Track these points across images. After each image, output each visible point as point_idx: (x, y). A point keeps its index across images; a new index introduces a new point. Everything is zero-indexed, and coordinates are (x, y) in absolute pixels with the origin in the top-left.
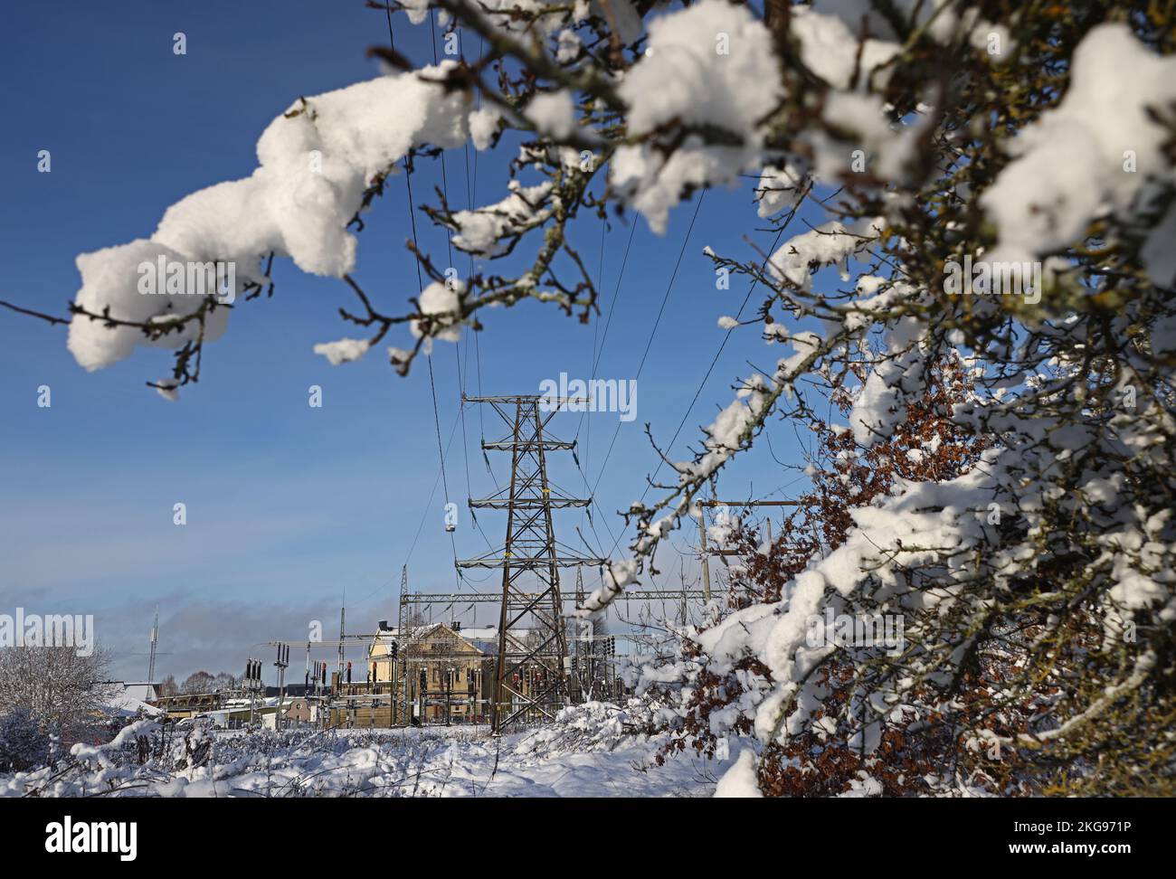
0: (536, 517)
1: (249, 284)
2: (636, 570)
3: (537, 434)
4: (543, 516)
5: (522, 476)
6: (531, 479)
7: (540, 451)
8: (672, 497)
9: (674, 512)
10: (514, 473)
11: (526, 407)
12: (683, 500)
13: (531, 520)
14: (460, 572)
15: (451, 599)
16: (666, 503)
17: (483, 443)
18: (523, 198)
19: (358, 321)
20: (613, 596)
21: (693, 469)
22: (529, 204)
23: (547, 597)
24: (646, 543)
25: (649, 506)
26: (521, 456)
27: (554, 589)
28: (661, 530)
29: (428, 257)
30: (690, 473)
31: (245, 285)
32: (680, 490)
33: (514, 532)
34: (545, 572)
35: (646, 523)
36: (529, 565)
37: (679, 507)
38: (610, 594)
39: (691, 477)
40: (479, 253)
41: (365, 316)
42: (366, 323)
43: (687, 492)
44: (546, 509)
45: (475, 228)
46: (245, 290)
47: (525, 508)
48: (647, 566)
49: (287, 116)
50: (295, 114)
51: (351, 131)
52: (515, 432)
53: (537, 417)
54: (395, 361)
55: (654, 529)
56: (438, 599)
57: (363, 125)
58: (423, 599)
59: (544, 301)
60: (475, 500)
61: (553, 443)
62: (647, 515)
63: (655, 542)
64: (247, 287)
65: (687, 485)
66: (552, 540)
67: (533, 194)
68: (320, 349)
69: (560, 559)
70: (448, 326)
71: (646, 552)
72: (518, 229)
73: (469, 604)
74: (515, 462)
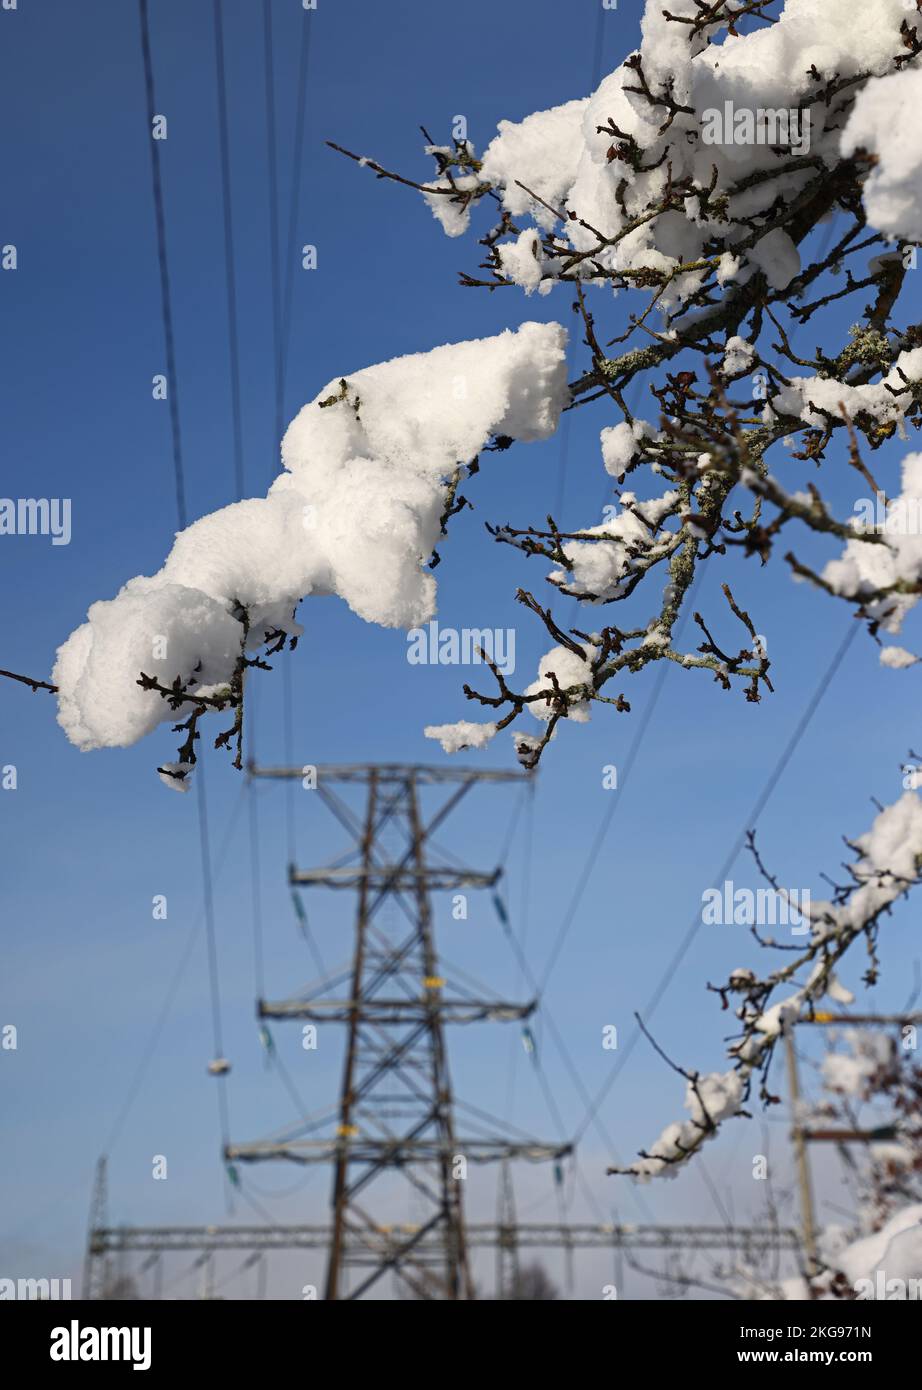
0: (409, 1043)
1: (272, 632)
2: (740, 1091)
3: (415, 852)
4: (424, 1040)
5: (379, 947)
6: (398, 956)
7: (421, 889)
8: (800, 963)
9: (802, 992)
10: (361, 941)
11: (388, 790)
12: (818, 968)
13: (399, 1050)
14: (234, 1176)
15: (207, 1239)
16: (790, 973)
17: (292, 870)
18: (639, 516)
19: (485, 701)
20: (700, 1139)
21: (836, 913)
22: (648, 524)
23: (432, 1236)
24: (754, 1045)
25: (762, 978)
26: (378, 901)
27: (449, 1216)
28: (781, 1021)
29: (549, 612)
30: (829, 920)
31: (267, 634)
32: (813, 950)
33: (359, 1076)
34: (428, 1174)
35: (756, 1007)
36: (392, 1156)
37: (810, 981)
38: (696, 1133)
39: (833, 929)
40: (592, 597)
41: (497, 694)
42: (496, 703)
43: (826, 952)
44: (432, 1023)
45: (591, 566)
46: (266, 642)
47: (385, 1021)
48: (756, 1088)
49: (322, 405)
50: (331, 401)
51: (409, 423)
52: (365, 847)
53: (413, 815)
54: (524, 749)
55: (769, 1022)
56: (177, 1239)
57: (422, 414)
58: (143, 1239)
59: (688, 666)
60: (273, 1001)
61: (448, 872)
62: (757, 992)
63: (769, 1045)
64: (269, 637)
65: (825, 942)
66: (444, 1097)
67: (653, 508)
68: (431, 732)
69: (465, 1144)
70: (576, 702)
71: (756, 1060)
72: (640, 562)
73: (248, 1253)
74: (363, 915)
